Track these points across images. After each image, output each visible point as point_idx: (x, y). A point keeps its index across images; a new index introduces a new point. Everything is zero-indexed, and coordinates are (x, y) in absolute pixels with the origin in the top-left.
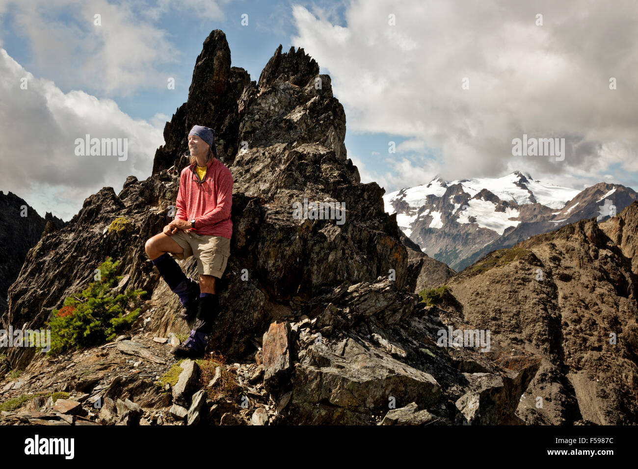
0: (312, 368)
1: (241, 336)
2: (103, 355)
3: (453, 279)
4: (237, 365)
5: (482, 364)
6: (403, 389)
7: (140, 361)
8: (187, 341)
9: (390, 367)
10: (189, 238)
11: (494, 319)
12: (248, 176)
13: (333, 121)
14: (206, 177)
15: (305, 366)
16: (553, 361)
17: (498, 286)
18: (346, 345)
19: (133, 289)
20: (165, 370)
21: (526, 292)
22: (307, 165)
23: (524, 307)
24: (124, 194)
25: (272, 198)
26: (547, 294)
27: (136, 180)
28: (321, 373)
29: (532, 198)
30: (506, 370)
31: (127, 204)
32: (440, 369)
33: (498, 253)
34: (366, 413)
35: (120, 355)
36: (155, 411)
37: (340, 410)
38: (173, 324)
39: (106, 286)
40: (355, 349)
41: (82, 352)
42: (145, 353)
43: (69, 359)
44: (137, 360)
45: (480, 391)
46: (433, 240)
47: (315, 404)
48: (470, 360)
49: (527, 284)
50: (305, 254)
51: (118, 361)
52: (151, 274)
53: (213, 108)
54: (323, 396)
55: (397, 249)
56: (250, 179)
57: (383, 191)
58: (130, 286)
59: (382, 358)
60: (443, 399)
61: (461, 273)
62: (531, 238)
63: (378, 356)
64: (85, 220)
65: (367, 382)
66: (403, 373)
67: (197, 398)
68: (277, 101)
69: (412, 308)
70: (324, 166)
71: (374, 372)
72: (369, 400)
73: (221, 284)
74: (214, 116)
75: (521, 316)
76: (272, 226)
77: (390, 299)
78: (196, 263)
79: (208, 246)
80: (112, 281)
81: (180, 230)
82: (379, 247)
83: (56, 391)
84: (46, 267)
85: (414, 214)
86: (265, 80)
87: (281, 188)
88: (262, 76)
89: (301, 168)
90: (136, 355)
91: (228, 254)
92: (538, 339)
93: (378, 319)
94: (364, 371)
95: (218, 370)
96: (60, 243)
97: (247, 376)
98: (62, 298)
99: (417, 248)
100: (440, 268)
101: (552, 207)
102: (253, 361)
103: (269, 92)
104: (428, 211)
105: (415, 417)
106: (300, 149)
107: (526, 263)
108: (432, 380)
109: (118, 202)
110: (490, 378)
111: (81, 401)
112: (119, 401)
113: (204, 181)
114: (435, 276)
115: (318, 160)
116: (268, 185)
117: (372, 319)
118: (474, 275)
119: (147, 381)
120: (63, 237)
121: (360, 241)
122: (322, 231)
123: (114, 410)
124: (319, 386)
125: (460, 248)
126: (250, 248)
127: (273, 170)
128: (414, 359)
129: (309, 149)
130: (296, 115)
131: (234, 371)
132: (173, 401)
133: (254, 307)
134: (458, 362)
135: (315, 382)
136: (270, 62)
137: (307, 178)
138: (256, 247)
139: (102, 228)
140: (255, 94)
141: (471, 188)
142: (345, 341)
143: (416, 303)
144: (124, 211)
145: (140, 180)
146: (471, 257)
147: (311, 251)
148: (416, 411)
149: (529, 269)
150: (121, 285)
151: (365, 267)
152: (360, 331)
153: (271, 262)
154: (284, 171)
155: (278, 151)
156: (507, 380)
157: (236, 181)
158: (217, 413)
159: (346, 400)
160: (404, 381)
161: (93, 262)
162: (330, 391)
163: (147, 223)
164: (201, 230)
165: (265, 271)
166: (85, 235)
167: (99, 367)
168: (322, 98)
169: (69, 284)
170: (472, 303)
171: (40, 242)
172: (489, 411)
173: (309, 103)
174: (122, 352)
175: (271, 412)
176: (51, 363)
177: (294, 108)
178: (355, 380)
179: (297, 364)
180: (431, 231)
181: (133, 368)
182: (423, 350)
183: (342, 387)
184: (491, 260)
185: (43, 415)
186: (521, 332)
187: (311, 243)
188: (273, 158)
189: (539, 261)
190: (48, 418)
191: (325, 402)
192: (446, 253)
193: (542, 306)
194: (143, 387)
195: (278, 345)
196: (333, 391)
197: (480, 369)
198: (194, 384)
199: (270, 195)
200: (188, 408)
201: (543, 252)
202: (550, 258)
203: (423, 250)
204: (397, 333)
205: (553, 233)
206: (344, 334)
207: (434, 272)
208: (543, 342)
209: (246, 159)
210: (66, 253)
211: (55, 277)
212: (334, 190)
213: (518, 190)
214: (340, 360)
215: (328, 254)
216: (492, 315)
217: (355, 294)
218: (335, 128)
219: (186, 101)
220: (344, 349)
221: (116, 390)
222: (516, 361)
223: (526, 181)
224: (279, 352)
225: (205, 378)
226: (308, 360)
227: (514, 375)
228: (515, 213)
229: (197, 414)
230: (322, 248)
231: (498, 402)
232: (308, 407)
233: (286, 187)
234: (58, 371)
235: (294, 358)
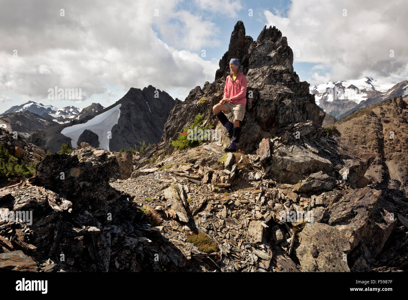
0: (279, 157)
1: (250, 144)
2: (198, 150)
3: (337, 122)
4: (249, 155)
5: (351, 156)
6: (317, 165)
7: (212, 153)
8: (230, 145)
9: (312, 157)
10: (229, 106)
11: (355, 139)
12: (253, 80)
13: (288, 56)
14: (236, 79)
15: (276, 156)
16: (380, 156)
17: (357, 125)
18: (293, 148)
19: (208, 126)
20: (221, 156)
21: (369, 128)
22: (277, 74)
23: (368, 134)
24: (204, 89)
25: (263, 89)
26: (378, 129)
27: (209, 83)
28: (283, 159)
29: (373, 88)
30: (361, 158)
31: (206, 93)
32: (333, 158)
33: (357, 112)
34: (301, 175)
35: (205, 150)
36: (218, 171)
37: (290, 173)
38: (224, 139)
39: (199, 124)
40: (297, 149)
41: (191, 149)
42: (214, 150)
43: (186, 151)
44: (211, 152)
45: (350, 167)
46: (329, 107)
47: (280, 171)
48: (346, 154)
49: (369, 124)
50: (276, 111)
51: (204, 152)
52: (215, 120)
53: (238, 53)
54: (284, 168)
55: (315, 109)
56: (254, 81)
57: (309, 85)
58: (207, 124)
59: (308, 153)
60: (333, 169)
61: (341, 120)
62: (372, 105)
63: (307, 152)
64: (190, 99)
65: (302, 163)
66: (317, 159)
67: (234, 167)
68: (264, 49)
69: (321, 133)
70: (284, 75)
71: (305, 159)
72: (303, 169)
73: (242, 123)
74: (239, 56)
75: (366, 138)
76: (263, 100)
77: (312, 129)
78: (232, 115)
79: (237, 108)
80: (201, 122)
81: (226, 102)
82: (307, 108)
83: (182, 162)
84: (177, 117)
85: (321, 96)
86: (259, 40)
87: (266, 84)
88: (258, 39)
89: (275, 76)
90: (210, 150)
91: (245, 111)
92: (373, 147)
93: (307, 138)
94: (301, 158)
95: (242, 157)
96: (181, 108)
97: (253, 159)
98: (183, 129)
99: (322, 110)
100: (332, 118)
101: (382, 92)
102: (255, 154)
103: (261, 45)
104: (327, 94)
105: (322, 177)
106: (274, 68)
107: (369, 116)
108: (329, 162)
109: (202, 92)
110: (354, 161)
111: (191, 166)
112: (205, 167)
113: (235, 81)
114: (329, 122)
115: (281, 72)
116: (261, 83)
117: (304, 137)
118: (346, 121)
119: (215, 160)
120: (182, 106)
121: (300, 106)
122: (284, 102)
123: (203, 170)
124: (282, 164)
125: (340, 109)
126: (254, 109)
127: (263, 77)
128: (322, 154)
129: (278, 68)
130: (272, 54)
131: (248, 157)
132: (225, 168)
133: (256, 132)
134: (341, 155)
135: (281, 162)
136: (261, 33)
137: (277, 80)
138: (256, 108)
139: (196, 102)
140: (255, 47)
141: (346, 84)
142: (293, 146)
143: (323, 131)
144: (204, 95)
145: (210, 83)
146: (345, 114)
147: (279, 110)
148: (322, 174)
149: (370, 118)
150: (204, 124)
151: (301, 116)
152: (299, 142)
153: (262, 114)
154: (267, 77)
155: (265, 69)
156: (361, 163)
157: (248, 82)
158: (241, 173)
159: (293, 170)
160: (317, 162)
161: (193, 115)
162: (287, 166)
163: (213, 100)
164: (234, 102)
165: (260, 118)
166: (190, 105)
167: (197, 154)
168: (283, 46)
169: (185, 123)
170: (345, 132)
171: (175, 108)
172: (353, 175)
173: (278, 49)
174: (205, 149)
175: (263, 173)
176: (180, 153)
177: (272, 51)
178: (297, 161)
179: (273, 155)
180: (328, 103)
181: (209, 155)
182: (326, 150)
183: (291, 164)
184: (354, 115)
185: (178, 171)
186: (366, 144)
187: (279, 107)
188: (263, 72)
189: (375, 115)
190: (180, 172)
191: (285, 170)
192: (334, 112)
193: (376, 134)
194: (213, 162)
195: (266, 147)
196: (288, 166)
197: (350, 158)
198: (233, 161)
199: (262, 87)
200: (230, 171)
201: (377, 111)
202: (380, 113)
203: (324, 111)
204: (315, 143)
205: (382, 103)
206: (292, 144)
207: (329, 120)
208: (376, 148)
209: (252, 73)
210: (183, 112)
211: (180, 121)
212: (288, 85)
213: (367, 85)
214: (291, 154)
215: (286, 111)
216: (354, 137)
217: (297, 127)
218: (289, 59)
219: (228, 51)
220: (292, 149)
221: (204, 163)
222: (366, 155)
223: (371, 81)
224: (266, 150)
225: (237, 160)
226: (277, 153)
227: (365, 160)
228: (365, 95)
229: (234, 173)
230: (284, 109)
231: (357, 171)
232: (278, 172)
233: (269, 84)
234: (183, 155)
235: (272, 152)
